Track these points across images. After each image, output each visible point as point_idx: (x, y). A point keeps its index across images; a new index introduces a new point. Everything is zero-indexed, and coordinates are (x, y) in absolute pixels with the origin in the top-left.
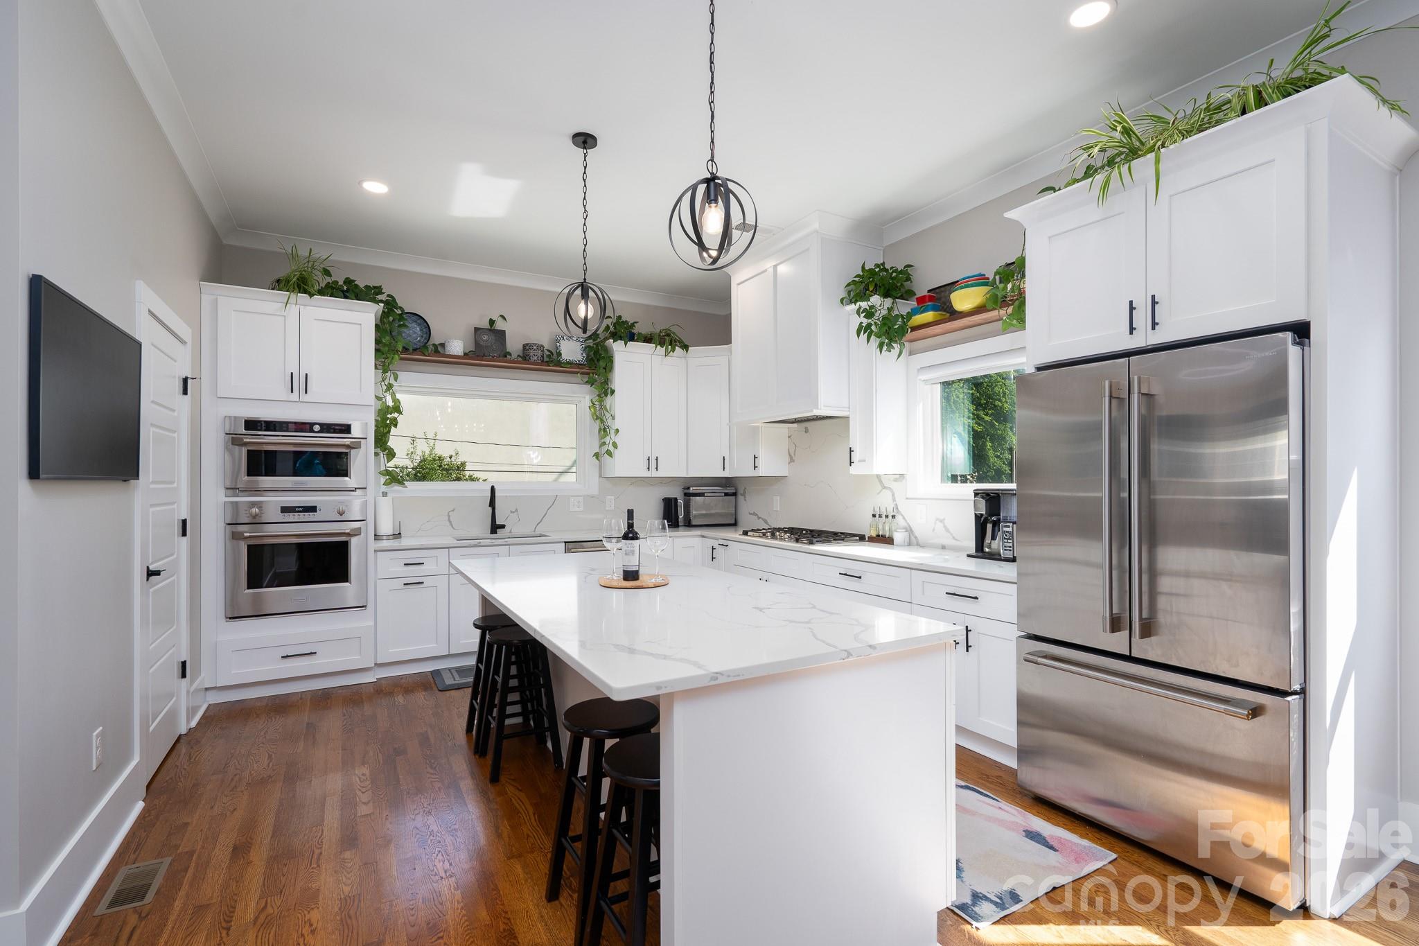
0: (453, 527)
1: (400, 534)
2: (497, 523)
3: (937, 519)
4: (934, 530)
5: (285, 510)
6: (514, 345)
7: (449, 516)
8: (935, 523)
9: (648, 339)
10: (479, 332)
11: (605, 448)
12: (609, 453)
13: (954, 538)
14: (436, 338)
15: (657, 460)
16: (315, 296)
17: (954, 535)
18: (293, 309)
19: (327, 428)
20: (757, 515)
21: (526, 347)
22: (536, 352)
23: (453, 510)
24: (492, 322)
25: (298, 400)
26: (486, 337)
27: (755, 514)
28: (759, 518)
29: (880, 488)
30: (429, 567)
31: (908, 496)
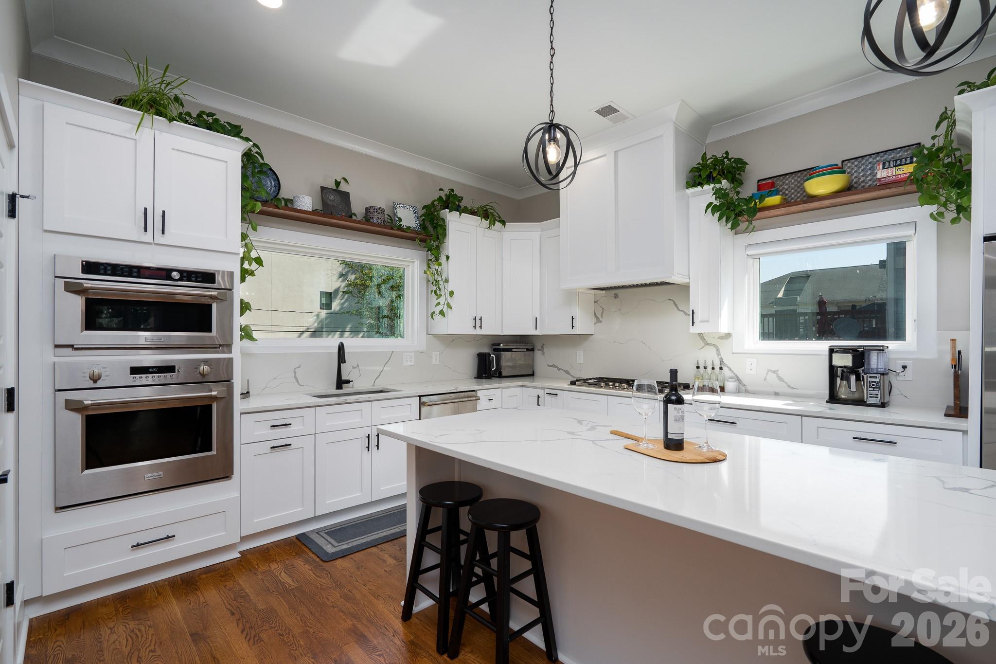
0: (298, 383)
1: (248, 392)
2: (343, 379)
3: (769, 371)
4: (765, 380)
5: (135, 371)
6: (358, 207)
7: (295, 373)
8: (767, 374)
9: (473, 213)
10: (325, 191)
11: (440, 308)
12: (442, 313)
13: (789, 386)
14: (284, 194)
15: (481, 319)
16: (175, 122)
17: (789, 384)
18: (146, 133)
19: (188, 275)
20: (557, 367)
21: (368, 210)
22: (379, 216)
23: (299, 367)
24: (338, 184)
25: (152, 242)
26: (332, 197)
27: (554, 366)
28: (559, 369)
29: (703, 345)
30: (296, 428)
31: (734, 352)
